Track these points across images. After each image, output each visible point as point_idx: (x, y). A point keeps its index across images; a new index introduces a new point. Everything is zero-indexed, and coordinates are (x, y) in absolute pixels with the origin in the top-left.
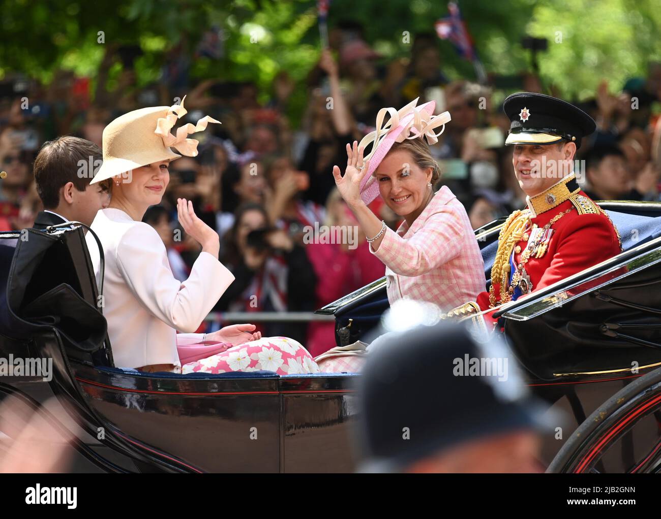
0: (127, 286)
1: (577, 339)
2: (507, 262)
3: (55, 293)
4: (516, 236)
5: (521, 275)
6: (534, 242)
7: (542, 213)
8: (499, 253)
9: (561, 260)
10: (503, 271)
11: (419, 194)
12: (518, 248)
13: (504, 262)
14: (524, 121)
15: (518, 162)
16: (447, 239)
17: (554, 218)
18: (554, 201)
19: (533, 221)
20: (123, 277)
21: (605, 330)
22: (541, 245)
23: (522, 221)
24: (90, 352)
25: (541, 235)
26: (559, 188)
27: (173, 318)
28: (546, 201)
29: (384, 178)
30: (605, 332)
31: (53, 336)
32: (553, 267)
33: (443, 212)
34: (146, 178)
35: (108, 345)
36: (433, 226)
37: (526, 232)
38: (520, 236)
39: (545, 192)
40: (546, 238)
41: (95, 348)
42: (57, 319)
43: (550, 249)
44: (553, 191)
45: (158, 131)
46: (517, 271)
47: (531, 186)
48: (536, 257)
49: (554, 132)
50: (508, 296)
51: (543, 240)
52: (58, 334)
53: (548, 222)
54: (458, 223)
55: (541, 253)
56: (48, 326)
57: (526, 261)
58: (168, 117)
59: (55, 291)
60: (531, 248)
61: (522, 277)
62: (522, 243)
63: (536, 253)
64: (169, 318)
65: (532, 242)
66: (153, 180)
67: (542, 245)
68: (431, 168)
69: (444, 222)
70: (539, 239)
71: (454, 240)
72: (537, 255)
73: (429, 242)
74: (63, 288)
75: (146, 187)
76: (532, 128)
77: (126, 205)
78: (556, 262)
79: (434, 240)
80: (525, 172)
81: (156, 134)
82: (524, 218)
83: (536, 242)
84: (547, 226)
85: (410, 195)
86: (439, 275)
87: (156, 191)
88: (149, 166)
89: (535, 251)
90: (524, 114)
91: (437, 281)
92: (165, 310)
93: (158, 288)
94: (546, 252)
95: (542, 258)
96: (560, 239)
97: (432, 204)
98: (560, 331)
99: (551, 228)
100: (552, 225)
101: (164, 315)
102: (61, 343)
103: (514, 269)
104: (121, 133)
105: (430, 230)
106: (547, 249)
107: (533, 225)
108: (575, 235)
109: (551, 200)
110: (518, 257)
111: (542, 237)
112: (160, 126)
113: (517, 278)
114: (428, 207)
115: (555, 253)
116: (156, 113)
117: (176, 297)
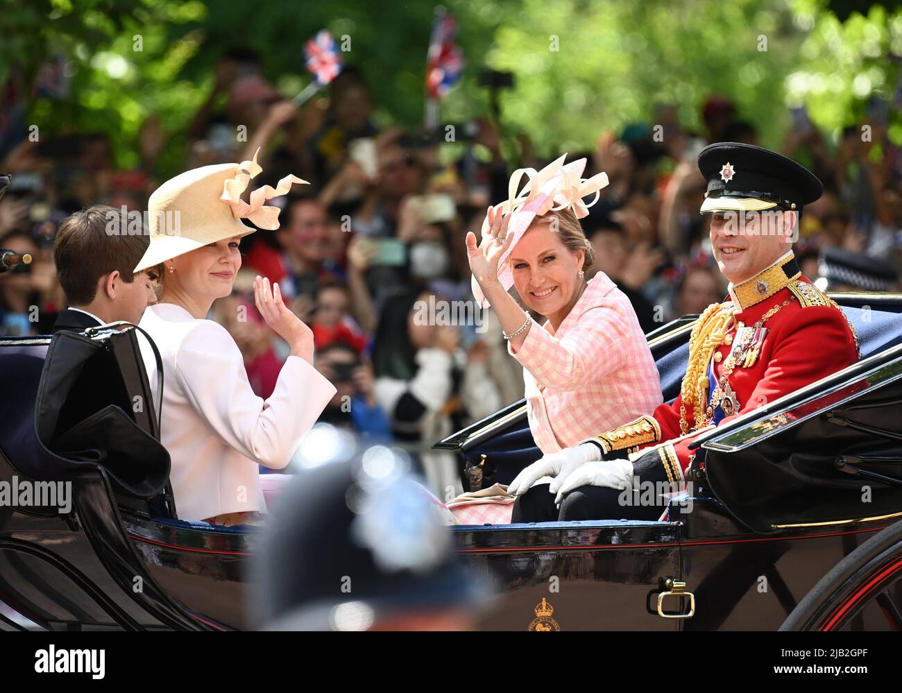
0: (192, 408)
1: (804, 478)
2: (704, 373)
3: (100, 418)
4: (715, 338)
5: (723, 391)
6: (740, 346)
7: (750, 307)
8: (692, 362)
9: (779, 368)
10: (698, 387)
11: (568, 284)
12: (719, 355)
13: (700, 374)
14: (726, 182)
15: (717, 236)
16: (609, 341)
17: (768, 313)
18: (767, 289)
19: (739, 318)
20: (185, 395)
21: (842, 464)
22: (750, 350)
23: (723, 318)
24: (145, 498)
25: (751, 337)
26: (773, 272)
27: (256, 449)
28: (756, 290)
29: (520, 265)
30: (842, 467)
31: (98, 476)
32: (767, 378)
33: (602, 306)
34: (211, 262)
35: (169, 489)
36: (588, 323)
37: (729, 333)
38: (720, 339)
39: (754, 279)
40: (758, 340)
41: (152, 494)
42: (102, 454)
43: (763, 356)
44: (765, 276)
45: (225, 196)
46: (718, 385)
47: (736, 269)
48: (744, 367)
49: (767, 196)
50: (705, 420)
51: (753, 343)
52: (104, 474)
53: (759, 318)
54: (622, 320)
55: (750, 360)
56: (91, 463)
57: (731, 372)
58: (238, 178)
59: (100, 416)
60: (736, 354)
61: (724, 393)
62: (724, 349)
63: (744, 361)
64: (250, 449)
65: (738, 346)
66: (221, 264)
67: (752, 350)
68: (583, 250)
69: (603, 319)
70: (748, 342)
71: (617, 342)
72: (746, 364)
73: (586, 344)
74: (110, 411)
75: (211, 273)
76: (736, 191)
77: (183, 299)
78: (773, 372)
79: (591, 342)
80: (727, 251)
81: (223, 202)
82: (726, 315)
83: (743, 346)
84: (757, 324)
85: (556, 287)
86: (599, 393)
87: (225, 278)
88: (214, 245)
89: (743, 359)
90: (727, 172)
91: (597, 401)
92: (244, 439)
93: (234, 410)
94: (757, 359)
95: (752, 367)
96: (776, 343)
97: (586, 298)
98: (779, 465)
99: (763, 326)
100: (764, 323)
101: (243, 445)
102: (109, 487)
103: (714, 383)
104: (175, 201)
105: (587, 329)
106: (758, 355)
107: (737, 323)
108: (797, 336)
109: (762, 289)
110: (719, 366)
111: (751, 340)
112: (228, 189)
113: (718, 396)
114: (580, 301)
115: (770, 361)
116: (221, 173)
117: (258, 420)
